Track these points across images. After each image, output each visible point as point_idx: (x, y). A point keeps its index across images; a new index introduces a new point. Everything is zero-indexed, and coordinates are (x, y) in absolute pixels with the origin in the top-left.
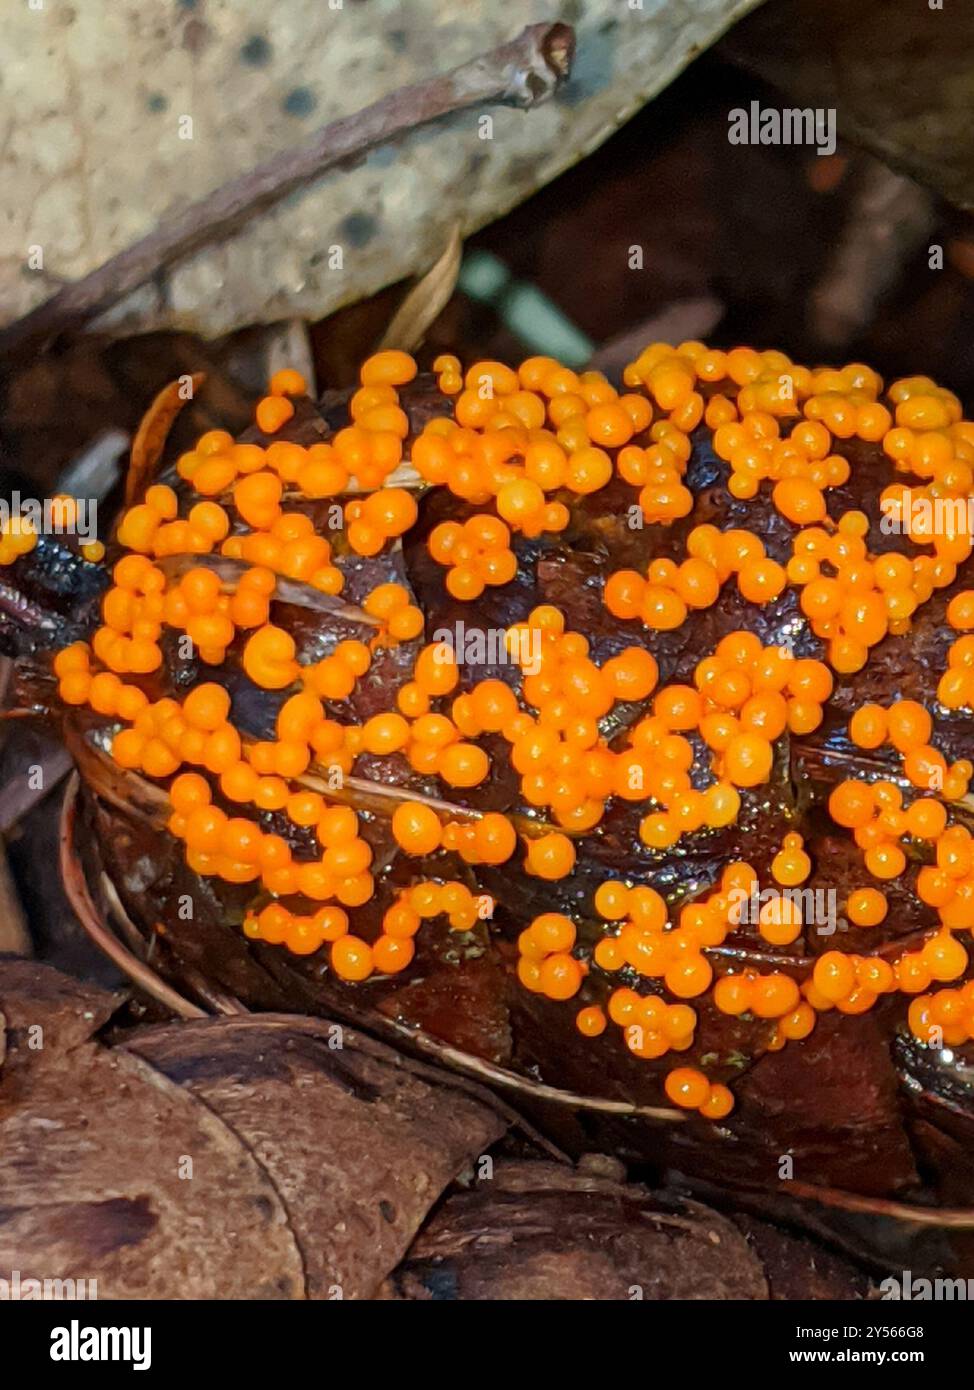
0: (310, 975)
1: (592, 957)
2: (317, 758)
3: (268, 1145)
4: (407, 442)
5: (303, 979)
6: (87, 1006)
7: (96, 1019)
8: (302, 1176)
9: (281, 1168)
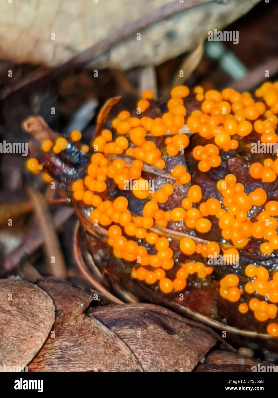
0: (153, 290)
1: (244, 288)
2: (156, 222)
3: (139, 350)
4: (186, 117)
5: (150, 290)
6: (81, 302)
7: (84, 306)
8: (150, 361)
9: (143, 358)
